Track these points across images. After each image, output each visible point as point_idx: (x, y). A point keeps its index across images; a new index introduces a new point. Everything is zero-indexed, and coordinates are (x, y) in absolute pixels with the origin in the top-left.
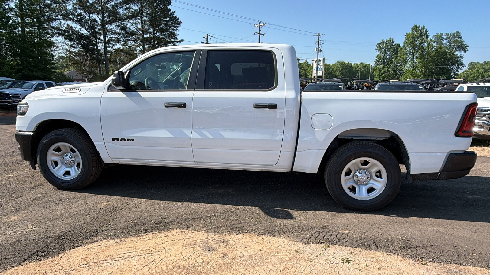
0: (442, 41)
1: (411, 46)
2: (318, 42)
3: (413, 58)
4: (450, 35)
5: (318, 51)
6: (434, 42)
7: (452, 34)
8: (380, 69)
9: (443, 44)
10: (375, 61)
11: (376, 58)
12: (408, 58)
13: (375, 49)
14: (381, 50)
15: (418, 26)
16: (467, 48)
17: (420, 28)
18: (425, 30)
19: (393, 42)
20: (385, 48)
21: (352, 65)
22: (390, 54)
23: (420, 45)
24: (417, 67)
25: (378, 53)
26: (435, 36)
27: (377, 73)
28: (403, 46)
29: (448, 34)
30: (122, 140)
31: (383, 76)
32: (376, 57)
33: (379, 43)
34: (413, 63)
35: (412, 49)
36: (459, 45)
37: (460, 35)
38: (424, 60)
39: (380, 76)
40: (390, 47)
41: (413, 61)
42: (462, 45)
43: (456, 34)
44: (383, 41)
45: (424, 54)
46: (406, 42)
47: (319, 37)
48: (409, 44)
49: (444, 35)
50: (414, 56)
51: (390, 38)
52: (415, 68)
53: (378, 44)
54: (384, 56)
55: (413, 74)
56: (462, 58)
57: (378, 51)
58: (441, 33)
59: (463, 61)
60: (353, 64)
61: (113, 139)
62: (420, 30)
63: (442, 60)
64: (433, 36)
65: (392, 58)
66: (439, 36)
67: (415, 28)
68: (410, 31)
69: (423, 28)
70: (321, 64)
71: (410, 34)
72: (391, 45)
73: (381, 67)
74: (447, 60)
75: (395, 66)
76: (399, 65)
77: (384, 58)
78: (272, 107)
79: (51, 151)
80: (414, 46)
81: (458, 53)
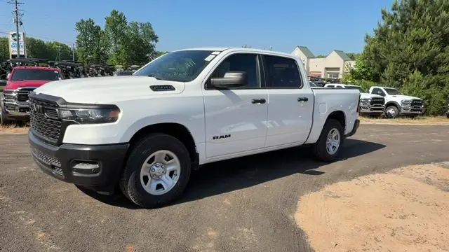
0: (138, 30)
1: (113, 31)
2: (16, 11)
3: (116, 43)
5: (17, 23)
6: (131, 29)
7: (144, 24)
8: (83, 51)
9: (139, 32)
10: (77, 42)
11: (78, 39)
12: (111, 43)
13: (75, 28)
15: (117, 11)
17: (119, 14)
18: (123, 17)
19: (93, 24)
20: (85, 28)
21: (44, 43)
22: (92, 35)
23: (120, 31)
24: (120, 52)
25: (78, 33)
27: (80, 55)
28: (105, 29)
29: (142, 24)
30: (221, 137)
32: (77, 37)
33: (79, 23)
34: (116, 48)
36: (151, 35)
37: (151, 27)
38: (126, 46)
39: (84, 59)
41: (117, 46)
42: (154, 35)
43: (148, 25)
44: (83, 21)
45: (126, 40)
46: (107, 25)
47: (16, 5)
48: (111, 29)
49: (139, 24)
50: (116, 41)
51: (90, 19)
52: (118, 53)
53: (77, 23)
54: (86, 37)
55: (118, 59)
56: (155, 47)
57: (78, 31)
58: (136, 22)
59: (155, 50)
61: (214, 138)
63: (140, 48)
64: (130, 23)
65: (94, 41)
66: (135, 25)
67: (115, 13)
68: (109, 15)
69: (122, 14)
70: (21, 40)
71: (110, 18)
72: (92, 27)
73: (83, 49)
74: (145, 48)
75: (98, 50)
76: (102, 48)
77: (86, 40)
78: (306, 100)
79: (145, 163)
80: (115, 31)
81: (152, 43)
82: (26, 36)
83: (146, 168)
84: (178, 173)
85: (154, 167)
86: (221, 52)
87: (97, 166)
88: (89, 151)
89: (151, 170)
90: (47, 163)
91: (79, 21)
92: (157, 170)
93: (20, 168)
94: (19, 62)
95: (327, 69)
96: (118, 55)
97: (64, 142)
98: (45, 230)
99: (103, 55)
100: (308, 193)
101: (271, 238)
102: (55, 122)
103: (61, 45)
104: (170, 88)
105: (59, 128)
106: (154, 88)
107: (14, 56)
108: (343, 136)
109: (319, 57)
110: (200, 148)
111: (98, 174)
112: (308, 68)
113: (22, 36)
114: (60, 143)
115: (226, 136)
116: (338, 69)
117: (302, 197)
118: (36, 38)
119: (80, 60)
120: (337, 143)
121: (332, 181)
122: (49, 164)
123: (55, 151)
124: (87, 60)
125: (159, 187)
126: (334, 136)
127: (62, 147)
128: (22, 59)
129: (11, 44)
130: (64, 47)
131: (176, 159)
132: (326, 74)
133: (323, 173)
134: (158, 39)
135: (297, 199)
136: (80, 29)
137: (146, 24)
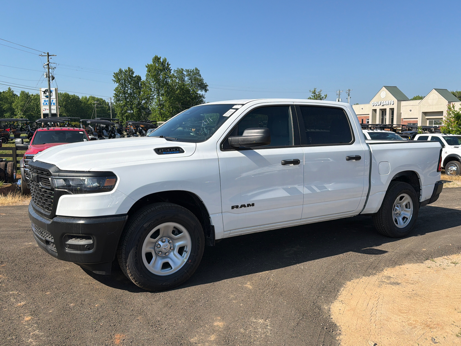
0: (184, 78)
1: (155, 80)
2: (48, 64)
3: (159, 95)
4: (190, 71)
5: (49, 77)
6: (176, 78)
7: (191, 71)
8: (121, 106)
9: (185, 81)
10: (114, 95)
11: (115, 92)
12: (153, 95)
13: (113, 80)
14: (120, 82)
15: (159, 57)
16: (207, 88)
17: (162, 60)
18: (166, 63)
19: (133, 73)
20: (124, 79)
21: (79, 99)
22: (131, 87)
23: (163, 81)
24: (164, 106)
25: (117, 85)
26: (176, 71)
27: (118, 111)
28: (146, 79)
29: (188, 70)
30: (242, 206)
31: (126, 115)
32: (114, 90)
33: (117, 73)
34: (159, 100)
35: (156, 84)
36: (200, 83)
37: (199, 73)
38: (170, 98)
39: (123, 114)
40: (131, 79)
41: (160, 99)
42: (202, 84)
43: (195, 72)
44: (121, 71)
45: (170, 91)
46: (149, 75)
47: (48, 58)
48: (153, 78)
49: (185, 71)
50: (159, 93)
51: (129, 68)
52: (162, 106)
53: (114, 73)
54: (125, 89)
55: (161, 114)
56: (204, 98)
57: (116, 82)
58: (181, 69)
59: (205, 101)
60: (80, 97)
61: (233, 208)
62: (162, 62)
63: (187, 100)
64: (175, 71)
65: (135, 93)
66: (180, 72)
67: (157, 59)
68: (151, 62)
69: (165, 60)
70: (54, 96)
71: (151, 65)
72: (131, 77)
73: (122, 103)
74: (192, 99)
75: (139, 103)
76: (143, 102)
77: (124, 93)
78: (358, 158)
79: (148, 238)
80: (157, 80)
81: (200, 92)
82: (59, 92)
83: (150, 243)
84: (189, 249)
85: (160, 242)
86: (243, 105)
87: (90, 242)
88: (82, 224)
89: (155, 245)
90: (42, 238)
91: (117, 71)
92: (163, 245)
93: (27, 244)
94: (51, 122)
95: (425, 114)
96: (161, 109)
97: (57, 214)
98: (33, 313)
99: (144, 109)
100: (357, 277)
101: (290, 332)
102: (48, 191)
103: (98, 100)
104: (178, 150)
105: (52, 199)
106: (159, 151)
107: (45, 115)
108: (417, 204)
109: (415, 99)
110: (215, 220)
111: (91, 251)
112: (399, 115)
113: (54, 93)
114: (53, 215)
115: (249, 205)
116: (441, 113)
117: (348, 283)
118: (71, 94)
119: (118, 117)
120: (409, 214)
121: (394, 263)
122: (44, 239)
123: (48, 224)
124: (127, 116)
125: (166, 265)
126: (404, 204)
127: (55, 219)
128: (54, 119)
129: (42, 101)
130: (101, 102)
131: (185, 232)
132: (423, 121)
133: (385, 252)
134: (208, 88)
135: (341, 285)
136: (118, 80)
137: (193, 71)
